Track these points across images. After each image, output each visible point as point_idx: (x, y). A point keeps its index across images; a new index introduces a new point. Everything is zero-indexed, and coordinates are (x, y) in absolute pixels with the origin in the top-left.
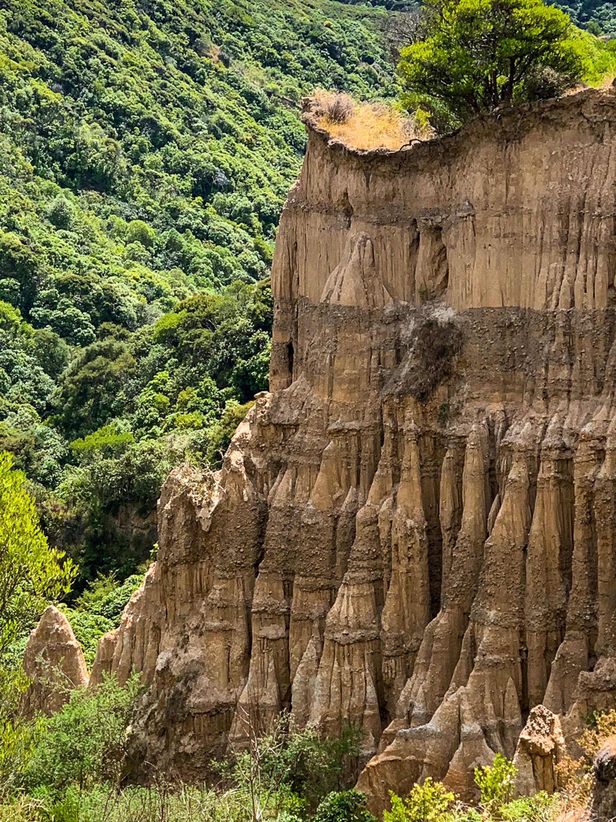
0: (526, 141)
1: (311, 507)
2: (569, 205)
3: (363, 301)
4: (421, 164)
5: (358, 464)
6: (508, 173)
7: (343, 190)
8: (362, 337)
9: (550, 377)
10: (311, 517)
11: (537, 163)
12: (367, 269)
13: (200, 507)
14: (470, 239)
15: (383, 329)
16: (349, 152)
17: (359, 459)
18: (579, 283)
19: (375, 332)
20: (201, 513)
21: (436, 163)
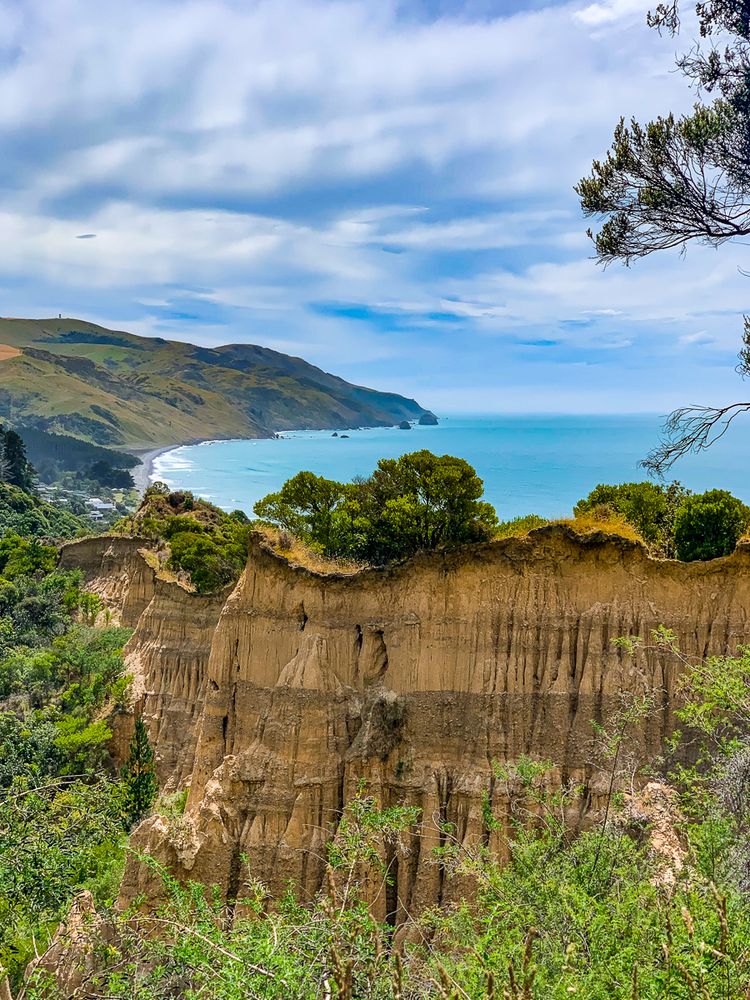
0: (460, 572)
1: (286, 846)
2: (499, 619)
3: (322, 685)
4: (366, 584)
5: (321, 809)
6: (447, 594)
7: (300, 601)
8: (321, 713)
9: (491, 741)
10: (288, 853)
11: (471, 588)
12: (324, 661)
13: (181, 850)
14: (417, 642)
15: (336, 707)
16: (312, 574)
17: (321, 806)
18: (511, 674)
19: (330, 709)
20: (182, 855)
21: (380, 584)
